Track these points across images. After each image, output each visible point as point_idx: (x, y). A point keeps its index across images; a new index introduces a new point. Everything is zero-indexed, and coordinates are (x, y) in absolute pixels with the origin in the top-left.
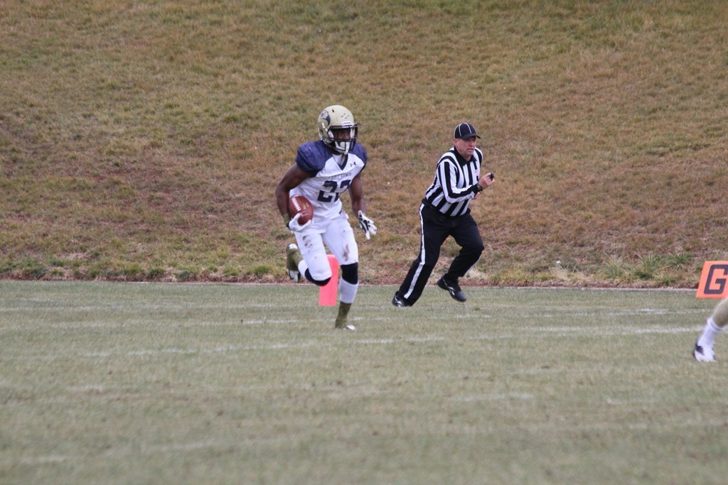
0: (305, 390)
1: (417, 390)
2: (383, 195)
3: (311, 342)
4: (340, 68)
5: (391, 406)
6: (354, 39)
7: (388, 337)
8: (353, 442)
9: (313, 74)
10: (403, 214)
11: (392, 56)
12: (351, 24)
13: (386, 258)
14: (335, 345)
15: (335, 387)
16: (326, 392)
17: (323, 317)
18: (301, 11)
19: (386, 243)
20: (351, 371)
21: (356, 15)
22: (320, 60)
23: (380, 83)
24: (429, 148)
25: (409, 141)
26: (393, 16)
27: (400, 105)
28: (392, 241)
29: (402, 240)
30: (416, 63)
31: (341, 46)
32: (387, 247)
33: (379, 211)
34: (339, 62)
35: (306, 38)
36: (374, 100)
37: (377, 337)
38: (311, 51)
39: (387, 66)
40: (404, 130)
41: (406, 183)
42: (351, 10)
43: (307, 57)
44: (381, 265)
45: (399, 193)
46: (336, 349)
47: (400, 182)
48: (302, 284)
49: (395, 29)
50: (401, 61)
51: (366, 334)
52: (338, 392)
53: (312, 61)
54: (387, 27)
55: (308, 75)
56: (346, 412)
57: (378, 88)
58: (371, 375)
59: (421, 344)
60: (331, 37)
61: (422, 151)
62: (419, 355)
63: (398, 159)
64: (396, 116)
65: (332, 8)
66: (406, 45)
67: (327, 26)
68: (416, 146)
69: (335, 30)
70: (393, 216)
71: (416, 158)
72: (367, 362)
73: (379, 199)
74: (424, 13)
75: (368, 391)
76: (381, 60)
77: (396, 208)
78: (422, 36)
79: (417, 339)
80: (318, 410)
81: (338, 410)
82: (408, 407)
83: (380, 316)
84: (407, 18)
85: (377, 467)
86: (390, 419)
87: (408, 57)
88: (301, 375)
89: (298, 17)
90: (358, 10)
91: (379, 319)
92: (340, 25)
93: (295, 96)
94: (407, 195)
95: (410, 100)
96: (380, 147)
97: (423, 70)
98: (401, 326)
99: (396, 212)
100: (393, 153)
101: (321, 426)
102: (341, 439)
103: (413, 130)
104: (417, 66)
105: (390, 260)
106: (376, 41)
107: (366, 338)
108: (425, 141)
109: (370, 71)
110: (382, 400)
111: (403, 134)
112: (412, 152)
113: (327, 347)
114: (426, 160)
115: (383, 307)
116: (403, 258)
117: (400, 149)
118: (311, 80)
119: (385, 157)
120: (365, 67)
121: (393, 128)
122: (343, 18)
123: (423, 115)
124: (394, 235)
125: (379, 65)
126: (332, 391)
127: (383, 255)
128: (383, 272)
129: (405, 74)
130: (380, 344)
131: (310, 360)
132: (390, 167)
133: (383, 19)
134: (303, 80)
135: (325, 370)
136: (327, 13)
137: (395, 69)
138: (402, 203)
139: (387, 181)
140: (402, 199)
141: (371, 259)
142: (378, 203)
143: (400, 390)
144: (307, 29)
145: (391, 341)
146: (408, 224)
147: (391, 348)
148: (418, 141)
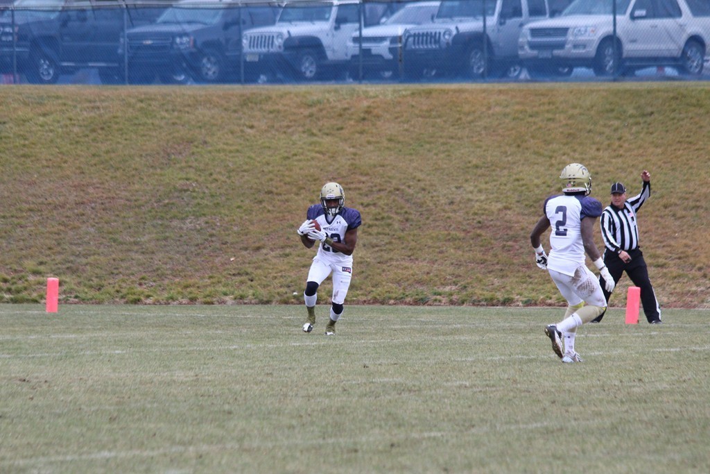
0: (615, 385)
1: (698, 385)
2: (673, 243)
3: (620, 351)
4: (641, 151)
5: (678, 397)
6: (651, 130)
7: (676, 347)
8: (650, 424)
9: (621, 156)
10: (687, 257)
11: (679, 142)
12: (649, 119)
13: (675, 289)
14: (637, 353)
15: (637, 383)
16: (630, 387)
17: (628, 332)
18: (612, 111)
19: (675, 277)
20: (648, 372)
21: (652, 113)
22: (626, 145)
23: (670, 162)
24: (706, 209)
25: (691, 204)
26: (680, 113)
27: (685, 178)
28: (679, 276)
29: (687, 276)
30: (697, 147)
31: (642, 135)
32: (676, 280)
33: (670, 255)
34: (640, 147)
35: (616, 130)
36: (666, 174)
37: (668, 347)
38: (620, 139)
39: (675, 150)
40: (687, 196)
41: (689, 234)
42: (649, 110)
43: (617, 143)
44: (671, 294)
45: (684, 241)
46: (638, 355)
47: (685, 233)
48: (613, 308)
49: (681, 123)
50: (686, 146)
51: (660, 345)
52: (639, 387)
53: (621, 146)
54: (675, 121)
55: (617, 156)
56: (646, 402)
57: (669, 165)
58: (663, 375)
59: (701, 352)
60: (634, 129)
61: (701, 211)
62: (699, 359)
63: (684, 217)
64: (682, 186)
65: (635, 108)
66: (689, 134)
67: (631, 121)
68: (698, 207)
69: (637, 124)
70: (680, 258)
71: (696, 216)
72: (660, 365)
73: (670, 246)
74: (702, 111)
75: (660, 386)
76: (671, 145)
77: (682, 253)
78: (701, 127)
79: (697, 348)
80: (624, 400)
81: (639, 401)
82: (690, 398)
83: (671, 331)
84: (690, 115)
85: (668, 442)
86: (677, 406)
87: (690, 143)
88: (612, 375)
89: (611, 115)
90: (654, 109)
91: (669, 333)
92: (641, 120)
93: (608, 172)
94: (691, 243)
95: (692, 174)
96: (670, 209)
97: (702, 152)
98: (686, 338)
99: (682, 255)
100: (680, 213)
101: (627, 411)
102: (641, 421)
103: (694, 196)
104: (697, 150)
105: (678, 290)
106: (667, 131)
107: (660, 347)
108: (703, 204)
109: (663, 153)
110: (672, 393)
111: (687, 199)
112: (694, 212)
113: (631, 354)
114: (704, 217)
115: (673, 325)
116: (688, 288)
117: (685, 209)
118: (620, 160)
119: (674, 215)
120: (659, 151)
121: (680, 195)
122: (643, 115)
123: (702, 185)
124: (681, 272)
125: (669, 149)
126: (634, 386)
127: (673, 286)
128: (673, 299)
129: (688, 155)
130: (670, 352)
131: (618, 364)
132: (678, 223)
133: (672, 115)
134: (614, 160)
135: (630, 371)
136: (631, 111)
137: (681, 152)
138: (686, 249)
139: (675, 232)
140: (686, 246)
141: (664, 289)
142: (669, 249)
143: (684, 385)
144: (616, 123)
145: (678, 349)
146: (691, 264)
147: (678, 354)
148: (698, 204)
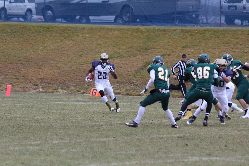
0: (2, 115)
1: (28, 115)
2: (21, 72)
3: (4, 104)
4: (12, 43)
5: (22, 119)
6: (15, 37)
7: (21, 103)
8: (13, 127)
9: (6, 45)
10: (25, 76)
11: (24, 41)
12: (15, 34)
13: (21, 86)
14: (9, 105)
15: (9, 114)
16: (7, 115)
17: (7, 99)
18: (3, 31)
19: (21, 83)
20: (13, 111)
21: (16, 32)
22: (7, 41)
23: (21, 47)
24: (32, 62)
25: (27, 60)
26: (24, 32)
27: (25, 52)
28: (23, 82)
29: (25, 82)
30: (29, 43)
31: (12, 39)
32: (22, 83)
33: (20, 76)
34: (12, 42)
35: (4, 37)
36: (19, 51)
37: (19, 103)
38: (6, 39)
39: (23, 43)
40: (26, 58)
41: (26, 69)
42: (15, 31)
43: (5, 41)
44: (20, 87)
45: (25, 71)
46: (10, 106)
47: (25, 69)
48: (2, 91)
49: (25, 35)
50: (26, 42)
51: (17, 103)
52: (10, 115)
53: (6, 42)
54: (23, 35)
55: (5, 45)
56: (12, 120)
57: (21, 48)
58: (17, 112)
59: (29, 105)
60: (10, 36)
61: (30, 62)
62: (28, 108)
63: (25, 64)
64: (24, 54)
65: (11, 30)
66: (27, 39)
67: (9, 34)
68: (29, 61)
69: (11, 35)
70: (23, 77)
71: (29, 64)
72: (17, 109)
73: (20, 73)
74: (31, 32)
75: (16, 115)
76: (21, 42)
77: (24, 75)
78: (30, 37)
79: (28, 104)
80: (5, 119)
81: (10, 120)
82: (25, 119)
83: (20, 99)
84: (27, 33)
85: (18, 132)
86: (21, 121)
87: (27, 41)
88: (2, 112)
89: (3, 32)
90: (16, 31)
91: (19, 99)
92: (12, 34)
93: (2, 49)
94: (27, 72)
95: (27, 51)
96: (21, 61)
97: (31, 44)
98: (24, 101)
99: (24, 76)
100: (24, 63)
101: (6, 123)
102: (10, 126)
103: (28, 58)
104: (29, 44)
105: (22, 86)
106: (20, 38)
107: (16, 104)
108: (31, 60)
109: (19, 44)
110: (20, 117)
111: (26, 59)
112: (28, 63)
113: (8, 105)
114: (31, 64)
115: (20, 97)
116: (25, 86)
117: (25, 62)
118: (5, 46)
119: (22, 63)
120: (18, 43)
121: (24, 57)
122: (13, 32)
123: (30, 54)
124: (23, 81)
125: (21, 43)
126: (8, 115)
127: (21, 85)
128: (21, 89)
129: (27, 45)
130: (19, 105)
131: (4, 108)
132: (23, 66)
133: (22, 33)
134: (4, 46)
135: (7, 111)
136: (9, 31)
137: (24, 44)
138: (25, 74)
139: (22, 69)
140: (25, 73)
141: (18, 86)
142: (20, 74)
143: (24, 115)
144: (5, 34)
145: (22, 104)
146: (27, 78)
147: (22, 106)
148: (29, 60)
